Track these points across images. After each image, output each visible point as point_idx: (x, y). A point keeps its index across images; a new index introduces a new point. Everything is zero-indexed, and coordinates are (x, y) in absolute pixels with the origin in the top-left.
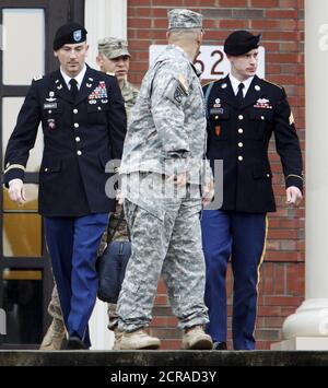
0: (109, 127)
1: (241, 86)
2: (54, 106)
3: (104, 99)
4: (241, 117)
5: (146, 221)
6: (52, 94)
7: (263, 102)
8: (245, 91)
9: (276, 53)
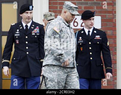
0: (39, 44)
1: (89, 32)
2: (19, 35)
3: (38, 33)
4: (90, 43)
5: (50, 83)
6: (18, 30)
7: (98, 37)
8: (90, 33)
9: (105, 18)
